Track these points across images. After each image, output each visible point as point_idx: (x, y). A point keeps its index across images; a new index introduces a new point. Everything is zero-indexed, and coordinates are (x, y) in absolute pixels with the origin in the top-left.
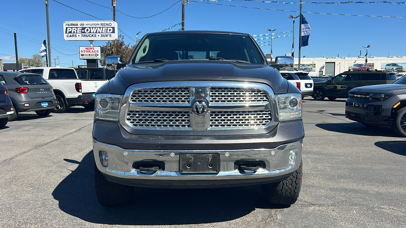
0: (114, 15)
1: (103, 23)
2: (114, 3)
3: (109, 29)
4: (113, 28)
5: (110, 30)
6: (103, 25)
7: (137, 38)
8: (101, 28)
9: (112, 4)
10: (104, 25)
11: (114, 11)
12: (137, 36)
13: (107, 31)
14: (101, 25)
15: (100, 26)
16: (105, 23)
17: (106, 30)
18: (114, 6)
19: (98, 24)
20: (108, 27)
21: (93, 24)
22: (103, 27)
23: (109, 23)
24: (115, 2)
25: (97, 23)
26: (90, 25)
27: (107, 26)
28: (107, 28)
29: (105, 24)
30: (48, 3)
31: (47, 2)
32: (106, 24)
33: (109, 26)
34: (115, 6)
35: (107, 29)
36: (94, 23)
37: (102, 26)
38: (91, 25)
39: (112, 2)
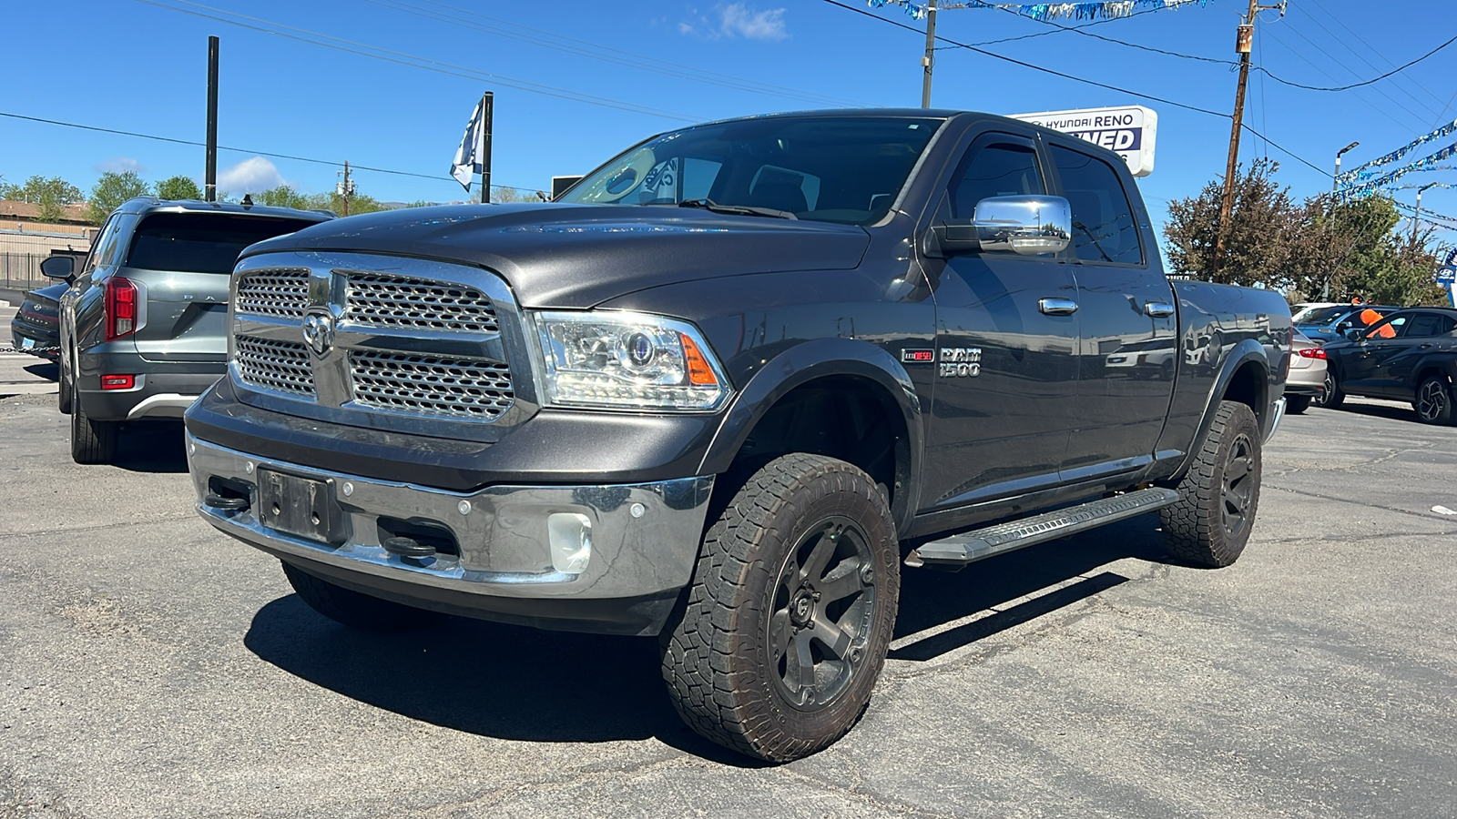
0: (1242, 85)
1: (1103, 115)
2: (1244, 41)
3: (1121, 134)
4: (1137, 132)
5: (1125, 139)
6: (1103, 123)
7: (1337, 166)
8: (1096, 135)
9: (1239, 45)
10: (1106, 121)
11: (1244, 71)
12: (1338, 161)
13: (1114, 143)
14: (1096, 122)
15: (1092, 128)
16: (1112, 114)
17: (1111, 140)
18: (1244, 53)
19: (1086, 122)
20: (1118, 130)
21: (1070, 123)
22: (1100, 131)
23: (1124, 114)
24: (1250, 38)
25: (1081, 117)
26: (1059, 125)
27: (1117, 126)
28: (1113, 133)
29: (1111, 119)
30: (931, 62)
31: (927, 60)
32: (1114, 118)
33: (1123, 126)
34: (1249, 50)
35: (1115, 137)
36: (1074, 118)
37: (1099, 128)
38: (1063, 125)
39: (1239, 39)
